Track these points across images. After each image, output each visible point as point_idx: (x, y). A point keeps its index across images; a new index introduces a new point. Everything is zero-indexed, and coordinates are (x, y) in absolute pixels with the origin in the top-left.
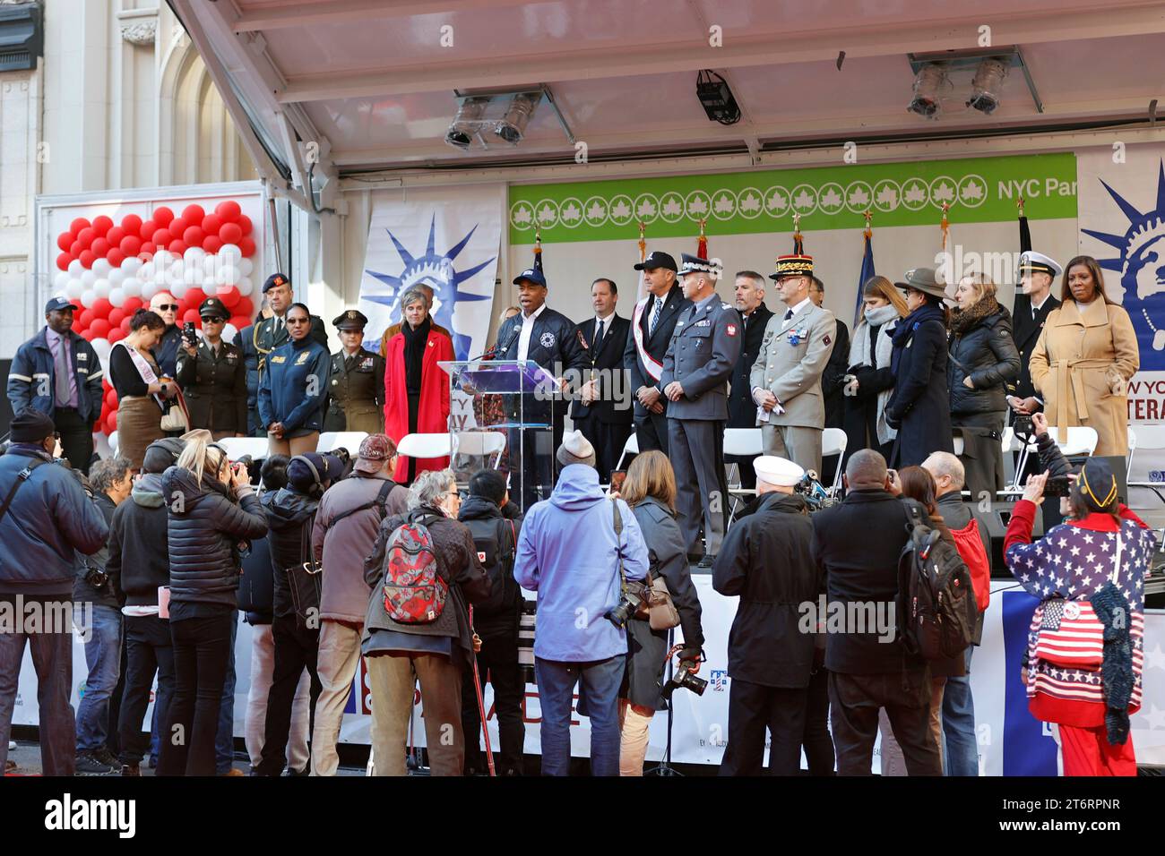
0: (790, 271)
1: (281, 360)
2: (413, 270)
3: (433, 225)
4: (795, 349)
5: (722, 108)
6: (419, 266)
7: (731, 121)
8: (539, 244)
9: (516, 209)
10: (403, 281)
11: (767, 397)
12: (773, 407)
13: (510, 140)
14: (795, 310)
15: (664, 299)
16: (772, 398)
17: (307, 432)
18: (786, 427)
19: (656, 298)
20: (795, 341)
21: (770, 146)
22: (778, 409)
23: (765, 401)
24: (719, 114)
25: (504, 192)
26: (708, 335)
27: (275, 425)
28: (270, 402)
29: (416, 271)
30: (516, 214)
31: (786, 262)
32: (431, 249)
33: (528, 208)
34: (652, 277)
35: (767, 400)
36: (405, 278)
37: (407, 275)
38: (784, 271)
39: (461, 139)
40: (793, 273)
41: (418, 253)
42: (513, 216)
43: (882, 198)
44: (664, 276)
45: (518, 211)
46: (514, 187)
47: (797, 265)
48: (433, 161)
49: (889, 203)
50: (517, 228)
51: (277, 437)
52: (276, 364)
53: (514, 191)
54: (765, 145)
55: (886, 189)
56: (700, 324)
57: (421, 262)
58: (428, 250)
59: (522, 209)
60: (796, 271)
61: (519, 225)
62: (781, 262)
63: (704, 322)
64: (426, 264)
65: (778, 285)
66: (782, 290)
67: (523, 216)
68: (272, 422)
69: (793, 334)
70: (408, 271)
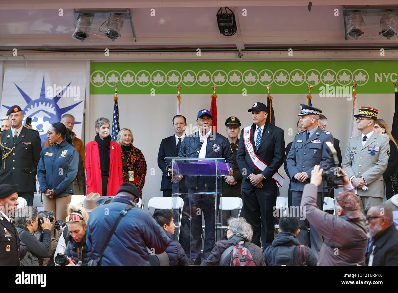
0: (366, 115)
1: (51, 154)
2: (32, 106)
3: (44, 82)
4: (373, 157)
5: (229, 27)
6: (36, 104)
7: (230, 34)
8: (117, 95)
9: (95, 75)
10: (26, 112)
11: (361, 181)
12: (363, 186)
13: (111, 38)
14: (368, 136)
15: (262, 127)
16: (363, 182)
17: (67, 194)
18: (367, 197)
19: (257, 127)
20: (373, 153)
21: (249, 48)
22: (365, 188)
23: (359, 184)
24: (227, 30)
25: (88, 66)
26: (320, 148)
27: (49, 190)
28: (45, 177)
29: (34, 107)
30: (94, 78)
31: (365, 110)
32: (43, 95)
33: (102, 75)
34: (258, 116)
35: (361, 183)
36: (27, 111)
37: (28, 109)
38: (362, 114)
39: (82, 35)
40: (367, 116)
41: (35, 96)
42: (93, 79)
43: (310, 78)
44: (263, 116)
45: (96, 76)
46: (94, 63)
47: (370, 113)
48: (47, 47)
49: (314, 81)
50: (95, 86)
51: (51, 197)
52: (47, 156)
53: (94, 65)
54: (246, 48)
55: (313, 74)
56: (314, 142)
57: (37, 101)
58: (41, 96)
59: (98, 75)
60: (368, 115)
61: (96, 84)
62: (362, 110)
63: (317, 141)
64: (40, 103)
65: (358, 121)
66: (359, 124)
67: (99, 79)
68: (47, 189)
69: (372, 149)
70: (29, 106)
